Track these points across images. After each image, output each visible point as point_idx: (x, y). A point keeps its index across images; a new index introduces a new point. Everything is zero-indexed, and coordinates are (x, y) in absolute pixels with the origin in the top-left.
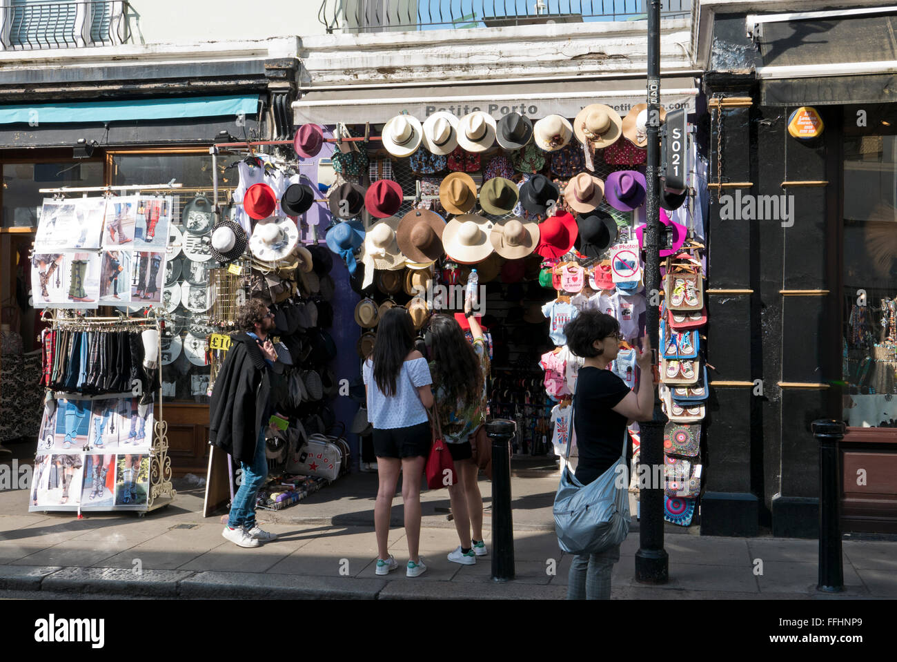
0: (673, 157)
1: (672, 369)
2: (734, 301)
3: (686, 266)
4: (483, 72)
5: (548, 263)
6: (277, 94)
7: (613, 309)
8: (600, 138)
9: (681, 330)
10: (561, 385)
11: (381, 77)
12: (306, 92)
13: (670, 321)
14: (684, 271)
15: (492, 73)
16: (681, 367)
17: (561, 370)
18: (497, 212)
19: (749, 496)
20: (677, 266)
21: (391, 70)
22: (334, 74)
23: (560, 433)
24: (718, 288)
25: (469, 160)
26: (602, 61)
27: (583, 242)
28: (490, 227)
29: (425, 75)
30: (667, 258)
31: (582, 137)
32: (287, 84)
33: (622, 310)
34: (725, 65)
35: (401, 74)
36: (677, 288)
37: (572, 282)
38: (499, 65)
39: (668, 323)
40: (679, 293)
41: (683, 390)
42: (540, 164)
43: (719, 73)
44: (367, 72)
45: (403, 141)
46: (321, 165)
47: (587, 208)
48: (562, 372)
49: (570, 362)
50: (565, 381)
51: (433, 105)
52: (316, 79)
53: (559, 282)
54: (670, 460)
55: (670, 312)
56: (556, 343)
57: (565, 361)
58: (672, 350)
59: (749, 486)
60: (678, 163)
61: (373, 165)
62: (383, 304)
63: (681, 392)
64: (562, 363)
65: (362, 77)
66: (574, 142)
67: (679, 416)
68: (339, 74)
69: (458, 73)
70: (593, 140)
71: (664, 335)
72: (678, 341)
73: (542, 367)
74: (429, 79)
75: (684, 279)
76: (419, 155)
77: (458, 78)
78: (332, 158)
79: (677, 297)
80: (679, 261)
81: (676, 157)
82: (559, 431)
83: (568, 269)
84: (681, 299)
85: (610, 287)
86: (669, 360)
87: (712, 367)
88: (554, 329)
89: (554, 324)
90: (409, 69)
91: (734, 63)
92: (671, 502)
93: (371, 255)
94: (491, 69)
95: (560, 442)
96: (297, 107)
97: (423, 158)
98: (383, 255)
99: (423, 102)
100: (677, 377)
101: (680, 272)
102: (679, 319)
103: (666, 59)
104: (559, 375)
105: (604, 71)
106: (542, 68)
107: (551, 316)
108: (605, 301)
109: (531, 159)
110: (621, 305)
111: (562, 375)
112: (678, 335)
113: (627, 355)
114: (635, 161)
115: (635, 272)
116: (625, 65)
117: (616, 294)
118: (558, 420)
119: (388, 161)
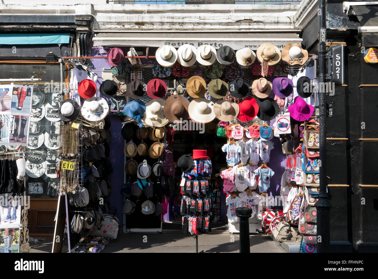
0: (337, 69)
1: (309, 178)
2: (338, 144)
3: (313, 126)
4: (190, 27)
5: (222, 124)
6: (81, 34)
7: (258, 147)
8: (271, 60)
9: (313, 159)
10: (232, 186)
11: (137, 27)
12: (97, 33)
13: (307, 154)
14: (313, 129)
15: (195, 27)
16: (314, 178)
17: (232, 179)
18: (218, 97)
19: (347, 242)
20: (309, 126)
21: (143, 24)
22: (112, 24)
23: (232, 211)
24: (330, 138)
25: (184, 71)
26: (251, 24)
27: (262, 114)
28: (212, 105)
29: (160, 27)
30: (305, 122)
31: (261, 59)
32: (87, 29)
33: (263, 148)
34: (332, 26)
35: (148, 26)
36: (310, 137)
37: (237, 134)
38: (199, 24)
39: (306, 155)
40: (312, 139)
41: (315, 189)
42: (220, 74)
43: (331, 30)
44: (130, 24)
45: (168, 59)
46: (104, 72)
47: (264, 96)
48: (233, 180)
49: (237, 175)
50: (234, 184)
52: (102, 27)
53: (230, 134)
54: (309, 225)
55: (307, 150)
56: (229, 165)
57: (235, 174)
58: (309, 169)
59: (347, 238)
60: (339, 72)
61: (133, 73)
62: (140, 145)
63: (314, 190)
64: (233, 175)
65: (127, 26)
66: (257, 62)
67: (313, 202)
68: (114, 25)
69: (178, 27)
70: (267, 61)
71: (304, 161)
72: (311, 164)
73: (222, 177)
74: (162, 29)
75: (314, 133)
76: (158, 68)
77: (177, 29)
78: (112, 68)
79: (311, 142)
80: (310, 123)
81: (338, 69)
82: (231, 210)
83: (235, 127)
84: (313, 143)
85: (257, 137)
86: (307, 174)
87: (329, 177)
88: (229, 158)
89: (229, 155)
90: (152, 24)
91: (337, 25)
92: (308, 247)
93: (150, 119)
94: (194, 25)
95: (232, 215)
96: (95, 40)
97: (160, 69)
98: (156, 119)
99: (163, 40)
100: (312, 183)
101: (310, 129)
102: (312, 153)
103: (282, 24)
104: (231, 182)
105: (252, 29)
106: (221, 26)
107: (227, 151)
108: (255, 144)
109: (216, 71)
110: (263, 146)
111: (233, 182)
112: (311, 161)
113: (267, 171)
115: (288, 129)
116: (261, 26)
117: (260, 141)
118: (231, 204)
119: (140, 70)
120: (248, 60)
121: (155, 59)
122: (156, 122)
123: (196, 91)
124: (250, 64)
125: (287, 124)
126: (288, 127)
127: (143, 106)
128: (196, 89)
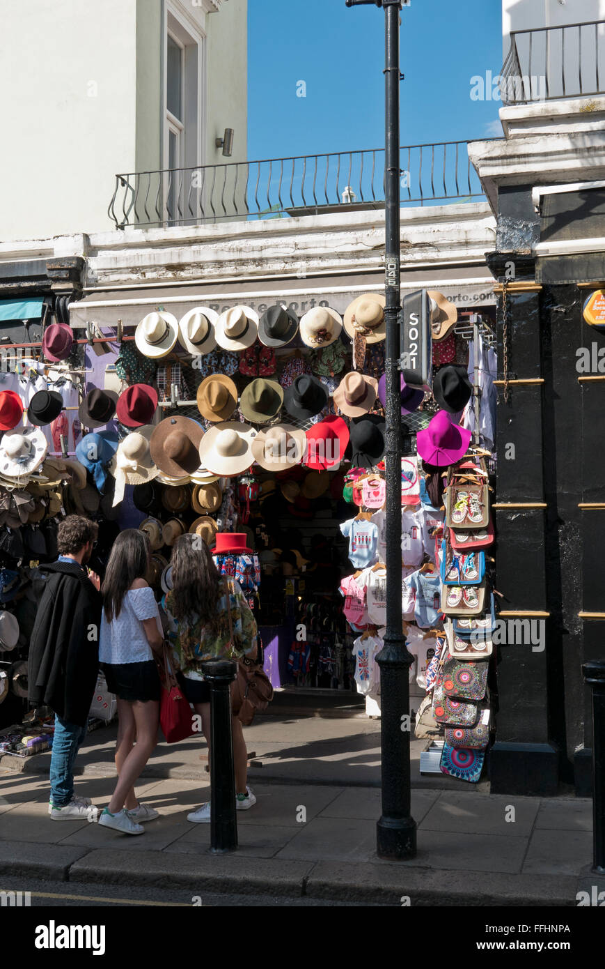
0: (411, 347)
1: (454, 596)
2: (527, 519)
3: (471, 477)
4: (278, 266)
5: (353, 475)
6: (61, 296)
7: (419, 526)
8: (371, 332)
9: (465, 551)
10: (361, 614)
11: (170, 275)
12: (90, 292)
13: (452, 540)
14: (469, 482)
15: (288, 267)
16: (464, 595)
17: (361, 596)
18: (260, 418)
19: (546, 747)
20: (461, 477)
21: (180, 267)
22: (121, 273)
23: (362, 668)
24: (506, 502)
25: (263, 363)
26: (407, 250)
27: (355, 451)
28: (253, 435)
29: (216, 272)
30: (449, 468)
31: (351, 331)
32: (70, 285)
33: (429, 529)
34: (510, 244)
35: (191, 271)
36: (459, 502)
37: (373, 497)
38: (295, 258)
39: (449, 543)
40: (462, 508)
41: (466, 621)
42: (339, 366)
43: (503, 254)
44: (155, 270)
45: (156, 341)
46: (107, 372)
47: (358, 412)
48: (362, 599)
49: (370, 588)
50: (366, 609)
51: (217, 303)
52: (102, 279)
53: (360, 498)
54: (453, 703)
55: (451, 531)
56: (355, 566)
57: (366, 586)
58: (454, 575)
59: (546, 735)
60: (416, 354)
61: (162, 371)
62: (168, 523)
63: (464, 623)
64: (362, 589)
65: (150, 275)
67: (462, 652)
68: (126, 273)
69: (252, 268)
70: (364, 334)
71: (445, 556)
72: (461, 564)
73: (342, 592)
74: (221, 276)
75: (467, 492)
76: (209, 358)
77: (252, 274)
78: (116, 363)
79: (459, 513)
80: (464, 471)
81: (414, 347)
82: (360, 665)
83: (369, 482)
84: (463, 515)
85: (413, 502)
86: (450, 586)
87: (499, 594)
88: (353, 550)
89: (353, 544)
90: (199, 265)
91: (521, 243)
92: (456, 753)
93: (122, 468)
94: (286, 263)
95: (362, 678)
96: (73, 309)
97: (213, 362)
98: (135, 469)
99: (206, 300)
100: (458, 607)
101: (464, 484)
102: (461, 539)
103: (477, 246)
104: (360, 602)
105: (409, 262)
106: (342, 260)
107: (350, 535)
108: (409, 518)
109: (328, 361)
110: (427, 523)
111: (362, 602)
112: (461, 557)
113: (434, 579)
114: (443, 360)
115: (413, 484)
116: (432, 254)
117: (422, 510)
118: (360, 653)
119: (178, 366)
120: (321, 333)
121: (133, 342)
122: (136, 474)
123: (213, 407)
124: (326, 343)
125: (412, 475)
126: (413, 481)
127: (111, 443)
128: (211, 403)
